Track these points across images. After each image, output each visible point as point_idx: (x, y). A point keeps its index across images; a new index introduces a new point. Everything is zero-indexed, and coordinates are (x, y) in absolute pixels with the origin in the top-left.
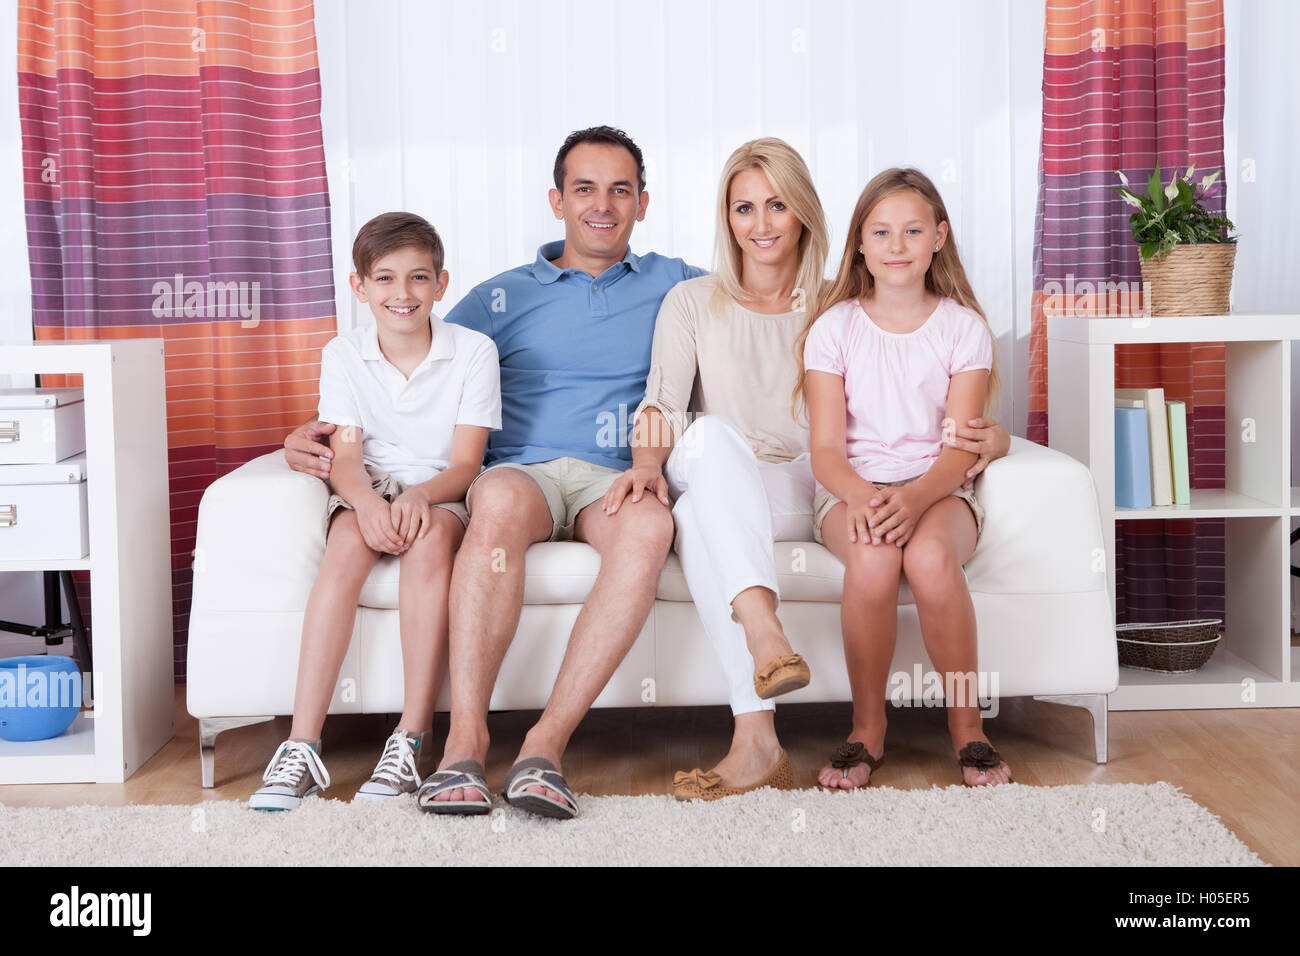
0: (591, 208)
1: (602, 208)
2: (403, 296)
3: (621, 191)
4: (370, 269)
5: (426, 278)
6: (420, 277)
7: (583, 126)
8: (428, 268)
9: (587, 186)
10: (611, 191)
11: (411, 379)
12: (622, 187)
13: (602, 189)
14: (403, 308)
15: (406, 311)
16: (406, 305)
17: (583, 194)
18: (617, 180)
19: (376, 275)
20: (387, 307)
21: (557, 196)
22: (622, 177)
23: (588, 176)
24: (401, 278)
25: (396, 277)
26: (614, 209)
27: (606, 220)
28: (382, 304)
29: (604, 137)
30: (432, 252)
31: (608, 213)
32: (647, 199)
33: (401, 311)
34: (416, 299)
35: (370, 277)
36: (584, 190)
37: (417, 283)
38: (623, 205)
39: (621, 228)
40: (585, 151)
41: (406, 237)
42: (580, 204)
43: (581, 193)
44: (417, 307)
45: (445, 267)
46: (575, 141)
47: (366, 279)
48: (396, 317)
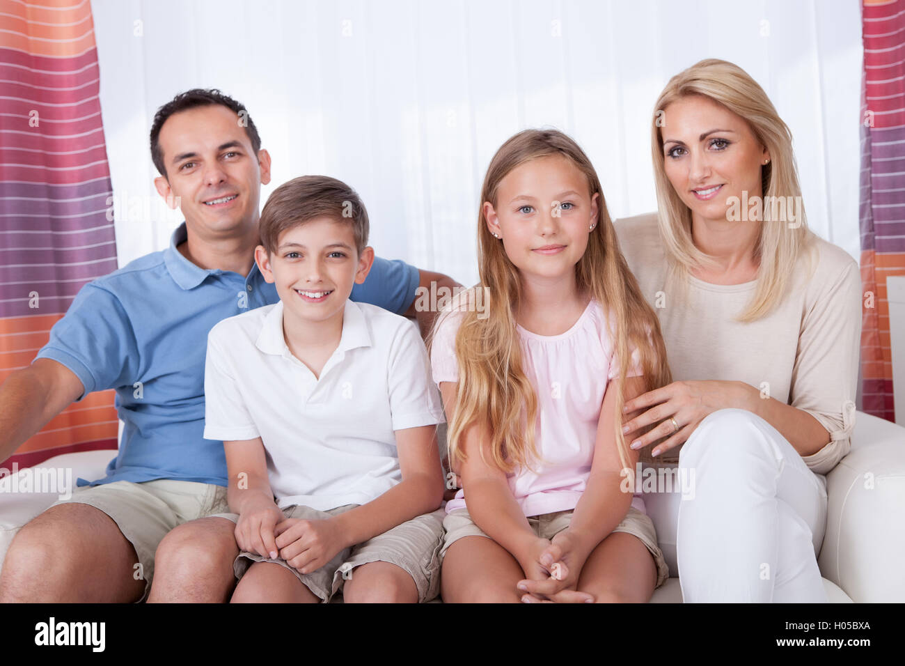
0: (203, 184)
1: (214, 179)
2: (314, 277)
3: (232, 154)
4: (277, 244)
5: (344, 255)
6: (337, 255)
7: (169, 98)
8: (347, 244)
9: (191, 161)
10: (219, 157)
11: (321, 377)
12: (231, 149)
13: (208, 157)
14: (315, 292)
15: (318, 295)
16: (317, 288)
17: (189, 170)
18: (223, 142)
19: (283, 251)
20: (297, 291)
21: (164, 185)
22: (228, 139)
23: (187, 149)
24: (313, 256)
25: (307, 254)
26: (228, 176)
27: (223, 193)
28: (289, 287)
29: (195, 100)
30: (353, 225)
31: (222, 183)
32: (268, 158)
33: (311, 295)
34: (331, 281)
35: (276, 254)
36: (189, 165)
37: (333, 262)
38: (237, 170)
39: (244, 198)
40: (178, 121)
41: (321, 205)
42: (189, 183)
43: (187, 171)
44: (331, 292)
45: (370, 244)
46: (164, 115)
47: (273, 254)
48: (304, 303)
